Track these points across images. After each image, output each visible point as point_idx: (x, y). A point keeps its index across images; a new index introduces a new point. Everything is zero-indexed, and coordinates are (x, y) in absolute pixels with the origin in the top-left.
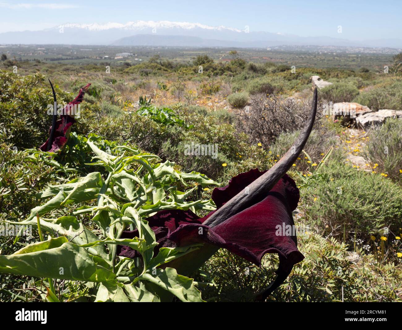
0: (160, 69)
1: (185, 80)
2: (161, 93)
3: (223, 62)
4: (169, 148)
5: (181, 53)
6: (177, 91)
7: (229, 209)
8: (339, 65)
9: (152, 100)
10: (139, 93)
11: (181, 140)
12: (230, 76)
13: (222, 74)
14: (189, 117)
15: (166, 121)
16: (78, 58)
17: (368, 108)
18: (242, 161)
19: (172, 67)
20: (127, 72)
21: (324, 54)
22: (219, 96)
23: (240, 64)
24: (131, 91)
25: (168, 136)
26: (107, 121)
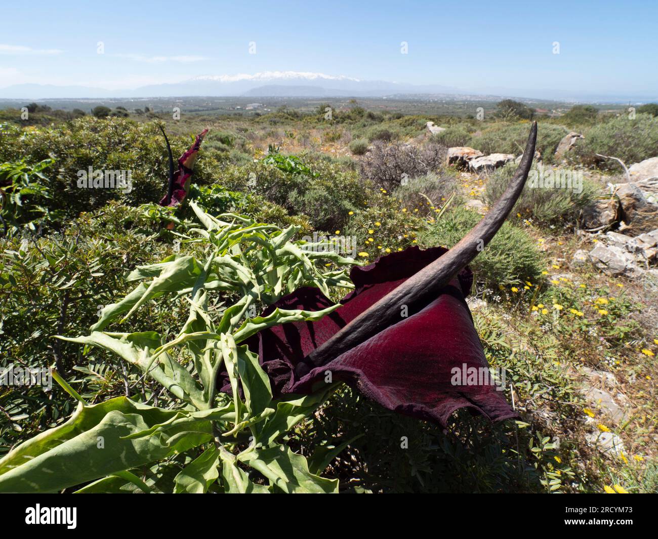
0: (287, 118)
1: (310, 129)
2: (288, 141)
3: (344, 111)
4: (296, 198)
5: (306, 102)
6: (303, 139)
7: (381, 312)
8: (448, 112)
9: (280, 148)
10: (269, 141)
11: (307, 189)
12: (351, 124)
13: (342, 122)
14: (315, 165)
15: (292, 170)
16: (213, 109)
17: (480, 153)
18: (368, 209)
19: (298, 117)
20: (258, 122)
21: (435, 102)
22: (341, 143)
23: (360, 113)
24: (261, 140)
25: (295, 185)
26: (231, 171)
